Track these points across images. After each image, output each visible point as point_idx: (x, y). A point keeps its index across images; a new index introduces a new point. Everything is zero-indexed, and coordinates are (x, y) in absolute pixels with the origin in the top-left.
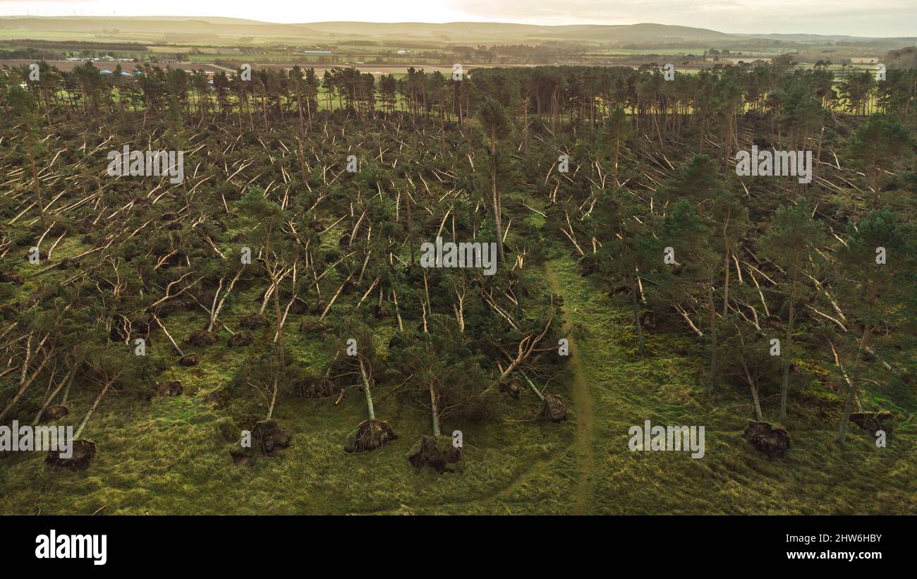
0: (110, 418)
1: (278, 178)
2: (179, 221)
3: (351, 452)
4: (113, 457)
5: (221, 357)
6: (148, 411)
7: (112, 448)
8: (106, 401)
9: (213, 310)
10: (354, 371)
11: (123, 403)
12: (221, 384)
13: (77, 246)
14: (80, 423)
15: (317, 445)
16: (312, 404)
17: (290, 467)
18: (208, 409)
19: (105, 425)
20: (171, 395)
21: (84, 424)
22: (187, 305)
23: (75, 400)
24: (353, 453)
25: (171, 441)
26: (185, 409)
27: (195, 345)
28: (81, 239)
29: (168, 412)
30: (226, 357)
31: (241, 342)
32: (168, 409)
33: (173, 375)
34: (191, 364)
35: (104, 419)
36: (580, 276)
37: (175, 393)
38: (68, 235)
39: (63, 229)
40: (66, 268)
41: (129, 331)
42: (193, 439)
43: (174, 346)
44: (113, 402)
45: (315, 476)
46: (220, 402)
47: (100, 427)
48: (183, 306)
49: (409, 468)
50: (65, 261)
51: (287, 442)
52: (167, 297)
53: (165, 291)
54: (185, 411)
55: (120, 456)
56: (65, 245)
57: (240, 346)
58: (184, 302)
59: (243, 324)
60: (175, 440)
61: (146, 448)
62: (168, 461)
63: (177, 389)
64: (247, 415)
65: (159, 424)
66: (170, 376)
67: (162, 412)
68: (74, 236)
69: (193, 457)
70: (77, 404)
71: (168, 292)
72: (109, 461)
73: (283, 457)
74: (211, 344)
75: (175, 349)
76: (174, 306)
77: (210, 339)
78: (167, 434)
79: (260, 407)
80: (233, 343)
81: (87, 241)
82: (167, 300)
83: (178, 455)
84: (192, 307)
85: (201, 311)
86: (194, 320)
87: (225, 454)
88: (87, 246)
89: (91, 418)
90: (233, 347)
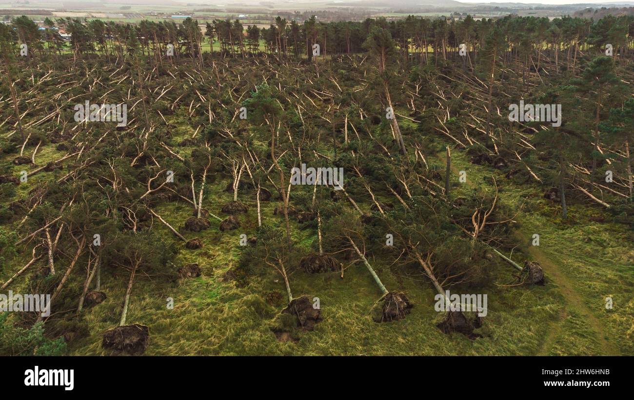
0: (148, 300)
1: (196, 98)
2: (131, 131)
3: (379, 321)
4: (165, 338)
5: (219, 240)
6: (178, 292)
7: (160, 329)
8: (137, 285)
9: (195, 200)
10: (345, 247)
11: (153, 286)
12: (231, 264)
13: (54, 153)
14: (123, 307)
15: (347, 317)
16: (321, 279)
17: (333, 340)
18: (231, 288)
19: (145, 307)
20: (192, 277)
21: (126, 307)
22: (169, 196)
23: (108, 285)
24: (382, 323)
25: (212, 320)
26: (210, 289)
27: (191, 230)
28: (56, 147)
29: (196, 293)
30: (223, 240)
31: (231, 226)
32: (196, 290)
33: (185, 258)
34: (197, 247)
35: (143, 302)
36: (471, 163)
37: (195, 275)
38: (44, 144)
39: (39, 139)
40: (52, 170)
41: (134, 221)
42: (231, 318)
43: (174, 232)
44: (144, 285)
45: (360, 348)
46: (238, 281)
47: (141, 310)
48: (166, 198)
49: (441, 335)
50: (50, 165)
51: (318, 316)
52: (150, 191)
53: (147, 186)
54: (211, 291)
55: (170, 337)
56: (43, 152)
57: (231, 229)
58: (166, 194)
59: (225, 211)
60: (215, 319)
61: (192, 328)
62: (217, 341)
63: (196, 271)
64: (269, 291)
65: (193, 304)
66: (183, 259)
67: (191, 293)
68: (48, 145)
69: (238, 335)
70: (112, 288)
71: (149, 186)
72: (162, 343)
73: (322, 330)
74: (205, 229)
75: (176, 235)
76: (160, 198)
77: (204, 225)
78: (205, 313)
79: (276, 283)
80: (225, 228)
81: (60, 148)
82: (150, 193)
83: (223, 334)
84: (174, 198)
85: (183, 202)
86: (180, 209)
87: (266, 330)
88: (63, 152)
89: (131, 302)
90: (225, 230)
